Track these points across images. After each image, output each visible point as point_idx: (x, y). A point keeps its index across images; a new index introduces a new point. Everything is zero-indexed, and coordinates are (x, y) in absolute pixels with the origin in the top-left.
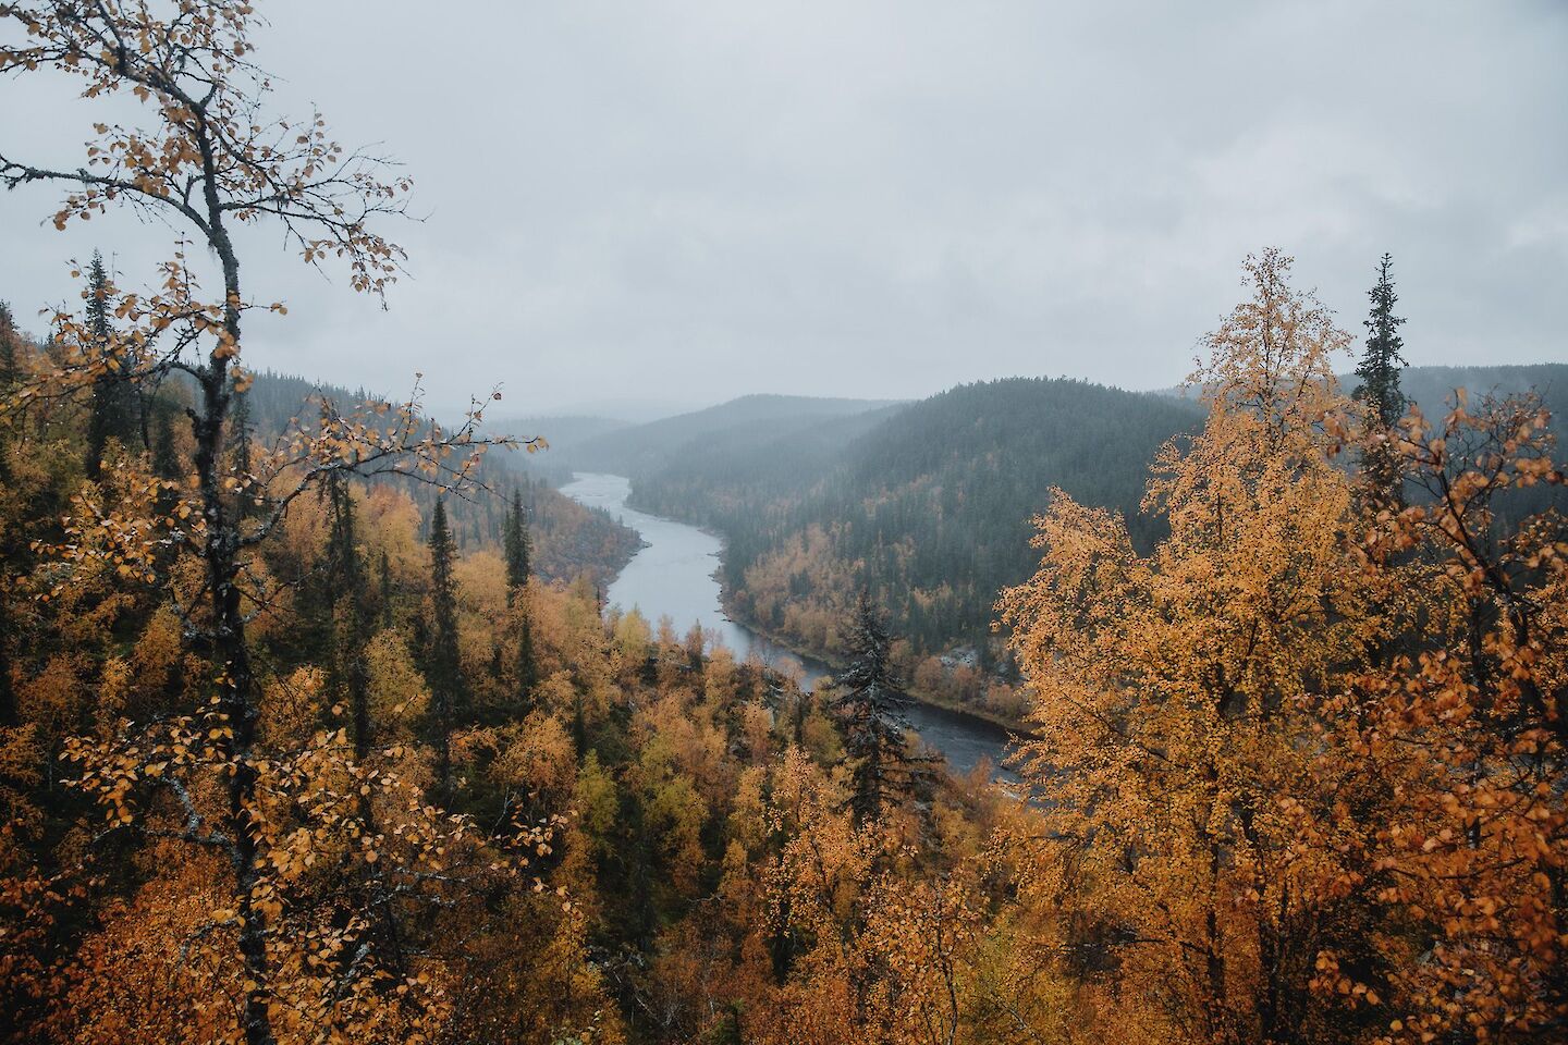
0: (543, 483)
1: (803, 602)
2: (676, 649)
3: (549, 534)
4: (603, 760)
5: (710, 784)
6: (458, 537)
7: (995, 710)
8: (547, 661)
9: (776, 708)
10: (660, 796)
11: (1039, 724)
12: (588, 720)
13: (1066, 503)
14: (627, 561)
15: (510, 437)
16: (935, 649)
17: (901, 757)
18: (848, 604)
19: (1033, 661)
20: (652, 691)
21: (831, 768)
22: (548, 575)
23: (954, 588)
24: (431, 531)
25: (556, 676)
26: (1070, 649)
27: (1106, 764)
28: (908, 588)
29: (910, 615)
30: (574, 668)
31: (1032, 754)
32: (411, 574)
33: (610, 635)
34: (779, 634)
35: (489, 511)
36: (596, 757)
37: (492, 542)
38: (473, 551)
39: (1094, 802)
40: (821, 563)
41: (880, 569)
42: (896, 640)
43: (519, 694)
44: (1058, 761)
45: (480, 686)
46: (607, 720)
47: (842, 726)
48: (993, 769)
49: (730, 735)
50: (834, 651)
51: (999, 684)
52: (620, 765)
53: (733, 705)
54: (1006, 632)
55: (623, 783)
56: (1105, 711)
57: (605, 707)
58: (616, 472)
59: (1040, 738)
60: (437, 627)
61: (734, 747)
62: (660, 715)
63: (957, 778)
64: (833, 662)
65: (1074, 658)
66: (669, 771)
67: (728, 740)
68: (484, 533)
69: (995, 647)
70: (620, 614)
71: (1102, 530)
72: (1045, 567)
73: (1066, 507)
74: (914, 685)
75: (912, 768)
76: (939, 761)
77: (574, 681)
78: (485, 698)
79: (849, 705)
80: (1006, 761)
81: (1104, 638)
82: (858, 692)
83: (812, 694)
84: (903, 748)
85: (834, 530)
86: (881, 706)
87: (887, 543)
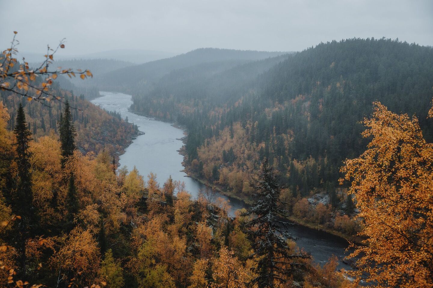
0: (82, 97)
1: (230, 167)
2: (158, 192)
3: (85, 127)
4: (116, 255)
5: (176, 269)
6: (32, 127)
7: (339, 229)
8: (85, 199)
9: (215, 226)
10: (148, 276)
11: (366, 237)
12: (107, 232)
13: (384, 111)
14: (131, 143)
15: (70, 70)
16: (306, 194)
17: (285, 255)
18: (255, 168)
19: (363, 201)
20: (144, 216)
21: (245, 260)
22: (85, 150)
23: (316, 160)
24: (16, 123)
25: (89, 207)
26: (385, 195)
27: (407, 262)
28: (290, 159)
29: (291, 174)
30: (100, 202)
31: (363, 254)
32: (4, 148)
33: (121, 184)
34: (217, 184)
35: (50, 114)
36: (111, 254)
37: (52, 131)
38: (40, 136)
39: (399, 284)
40: (240, 144)
41: (274, 148)
42: (283, 188)
43: (67, 217)
44: (377, 258)
45: (45, 213)
46: (118, 232)
47: (252, 237)
48: (338, 263)
49: (188, 241)
50: (247, 194)
51: (341, 215)
52: (126, 258)
53: (190, 224)
54: (348, 184)
55: (127, 268)
56: (405, 231)
57: (117, 224)
58: (125, 92)
59: (367, 245)
60: (19, 179)
61: (190, 248)
62: (149, 230)
63: (318, 268)
64: (247, 201)
65: (387, 200)
66: (154, 261)
67: (187, 244)
68: (47, 126)
69: (339, 194)
70: (126, 172)
71: (404, 127)
72: (371, 148)
73: (384, 113)
74: (293, 214)
75: (291, 261)
76: (308, 258)
77: (100, 210)
78: (48, 220)
79: (256, 225)
80: (348, 258)
81: (405, 189)
82: (261, 217)
83: (235, 219)
84: (287, 251)
85: (248, 126)
86: (274, 226)
87: (278, 133)
